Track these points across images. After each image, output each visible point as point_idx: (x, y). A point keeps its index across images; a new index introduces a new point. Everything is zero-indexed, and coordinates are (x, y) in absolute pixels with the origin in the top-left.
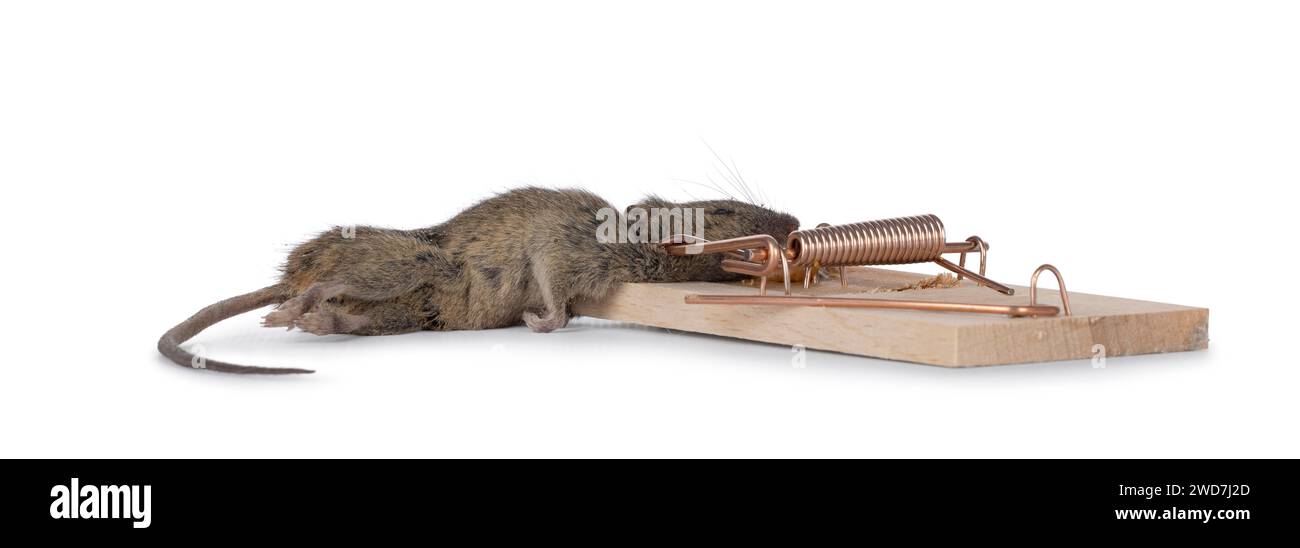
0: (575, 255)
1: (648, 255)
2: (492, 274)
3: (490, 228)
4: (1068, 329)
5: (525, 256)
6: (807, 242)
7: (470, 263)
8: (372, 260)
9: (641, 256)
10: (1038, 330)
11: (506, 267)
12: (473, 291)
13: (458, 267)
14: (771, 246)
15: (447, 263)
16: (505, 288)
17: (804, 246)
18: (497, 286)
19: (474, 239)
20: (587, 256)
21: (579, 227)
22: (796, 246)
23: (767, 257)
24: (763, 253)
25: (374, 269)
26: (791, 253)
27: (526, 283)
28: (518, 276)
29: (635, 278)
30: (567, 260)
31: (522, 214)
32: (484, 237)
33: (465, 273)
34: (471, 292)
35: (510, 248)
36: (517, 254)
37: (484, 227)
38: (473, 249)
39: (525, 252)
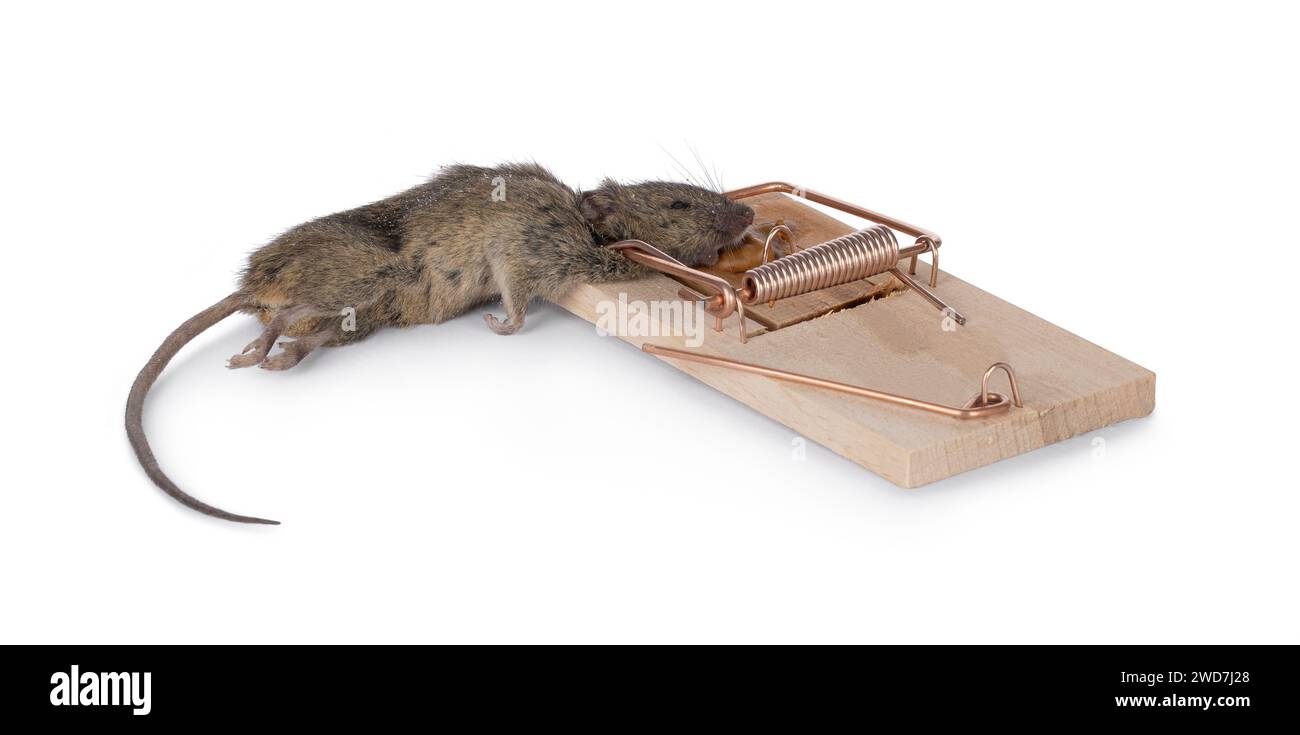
0: (533, 261)
1: (606, 260)
2: (453, 276)
3: (450, 233)
4: (1018, 428)
5: (485, 260)
6: (761, 282)
7: (432, 266)
8: (334, 281)
9: (599, 262)
10: (989, 435)
11: (466, 269)
12: (434, 290)
13: (419, 271)
14: (726, 292)
15: (408, 272)
16: (465, 285)
17: (759, 287)
18: (457, 284)
19: (434, 244)
20: (544, 262)
21: (539, 232)
22: (751, 285)
23: (723, 303)
24: (719, 300)
25: (336, 292)
26: (747, 293)
27: (486, 279)
28: (478, 274)
29: (592, 280)
30: (527, 267)
31: (481, 216)
32: (443, 242)
33: (426, 276)
34: (431, 291)
35: (470, 250)
36: (477, 257)
37: (445, 230)
38: (433, 253)
39: (484, 257)
